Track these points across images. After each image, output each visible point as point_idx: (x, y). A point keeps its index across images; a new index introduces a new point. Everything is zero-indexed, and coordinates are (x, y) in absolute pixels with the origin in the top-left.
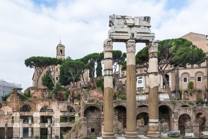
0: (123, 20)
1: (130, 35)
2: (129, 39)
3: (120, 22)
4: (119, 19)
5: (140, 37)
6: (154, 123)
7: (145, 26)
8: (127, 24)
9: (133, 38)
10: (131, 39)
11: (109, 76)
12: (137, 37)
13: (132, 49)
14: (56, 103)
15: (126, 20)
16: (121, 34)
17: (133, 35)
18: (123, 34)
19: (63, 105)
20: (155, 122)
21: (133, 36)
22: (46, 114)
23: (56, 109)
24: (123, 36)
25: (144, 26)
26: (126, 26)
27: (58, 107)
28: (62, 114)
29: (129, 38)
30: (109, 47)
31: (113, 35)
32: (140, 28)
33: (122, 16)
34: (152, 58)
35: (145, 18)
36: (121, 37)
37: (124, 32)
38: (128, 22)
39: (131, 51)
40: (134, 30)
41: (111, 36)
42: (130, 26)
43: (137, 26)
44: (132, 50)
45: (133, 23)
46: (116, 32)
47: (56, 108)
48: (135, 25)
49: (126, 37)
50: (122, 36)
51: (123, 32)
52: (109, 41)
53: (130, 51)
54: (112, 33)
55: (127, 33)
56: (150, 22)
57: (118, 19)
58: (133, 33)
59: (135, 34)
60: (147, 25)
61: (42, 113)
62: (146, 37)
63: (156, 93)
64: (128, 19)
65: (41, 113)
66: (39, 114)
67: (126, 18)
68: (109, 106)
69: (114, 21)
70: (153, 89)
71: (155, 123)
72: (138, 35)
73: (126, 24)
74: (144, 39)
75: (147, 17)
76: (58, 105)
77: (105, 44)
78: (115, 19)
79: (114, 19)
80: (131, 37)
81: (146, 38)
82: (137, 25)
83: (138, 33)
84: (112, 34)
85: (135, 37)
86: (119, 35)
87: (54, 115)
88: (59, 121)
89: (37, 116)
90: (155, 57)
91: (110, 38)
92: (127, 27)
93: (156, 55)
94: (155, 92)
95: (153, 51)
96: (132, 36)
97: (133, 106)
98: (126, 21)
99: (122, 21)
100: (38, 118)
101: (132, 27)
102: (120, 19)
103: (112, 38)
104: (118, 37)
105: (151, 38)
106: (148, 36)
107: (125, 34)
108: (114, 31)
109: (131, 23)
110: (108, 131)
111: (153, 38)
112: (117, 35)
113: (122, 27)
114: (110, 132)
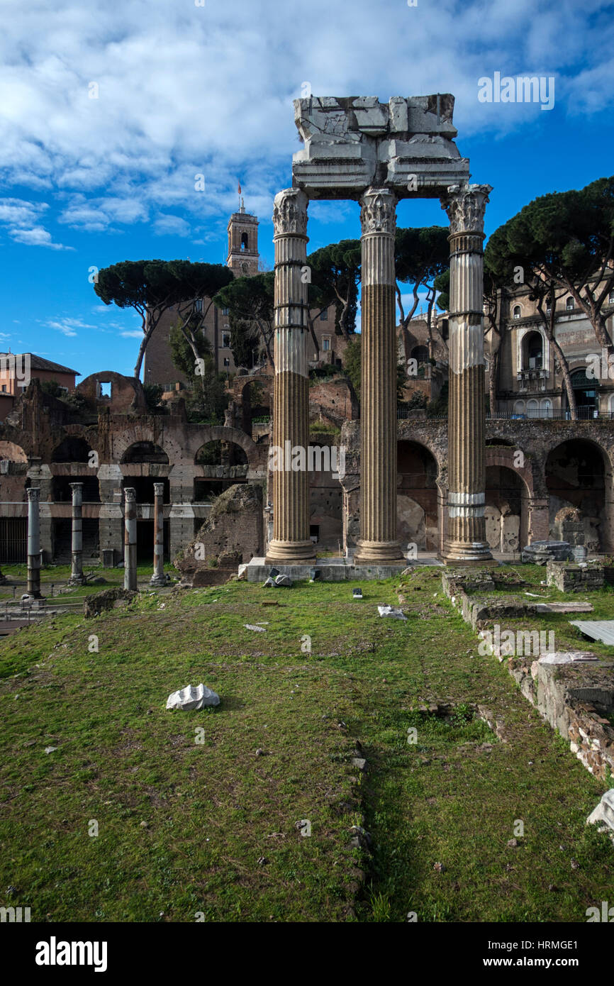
0: (343, 113)
1: (369, 168)
2: (366, 188)
3: (334, 123)
4: (328, 112)
5: (410, 177)
6: (463, 509)
7: (432, 134)
8: (362, 127)
9: (386, 181)
10: (374, 185)
11: (289, 331)
12: (400, 177)
14: (179, 432)
15: (356, 112)
16: (336, 169)
17: (383, 168)
18: (344, 169)
19: (202, 437)
21: (384, 176)
22: (144, 470)
23: (180, 454)
24: (345, 174)
25: (426, 133)
26: (355, 137)
27: (187, 444)
28: (199, 472)
29: (368, 184)
31: (305, 175)
32: (413, 140)
33: (337, 100)
34: (459, 255)
35: (433, 99)
36: (336, 178)
37: (347, 162)
38: (363, 119)
39: (375, 232)
41: (299, 179)
42: (375, 135)
43: (398, 135)
45: (384, 124)
46: (318, 162)
47: (178, 448)
48: (391, 131)
49: (357, 181)
50: (340, 174)
51: (341, 162)
52: (289, 197)
53: (370, 233)
54: (302, 165)
55: (357, 162)
56: (451, 116)
57: (324, 112)
58: (384, 161)
59: (393, 166)
60: (439, 129)
61: (131, 466)
62: (433, 174)
64: (363, 109)
65: (124, 465)
66: (119, 470)
67: (355, 104)
69: (310, 118)
70: (461, 375)
71: (467, 509)
72: (401, 170)
73: (355, 128)
74: (428, 183)
75: (438, 98)
76: (187, 438)
78: (313, 112)
80: (377, 178)
81: (435, 178)
82: (398, 129)
83: (403, 161)
84: (301, 170)
85: (390, 178)
86: (329, 174)
87: (171, 474)
88: (191, 498)
89: (114, 479)
90: (471, 253)
91: (294, 184)
92: (361, 141)
93: (475, 245)
94: (467, 387)
95: (461, 230)
96: (377, 173)
98: (355, 116)
99: (343, 118)
100: (116, 486)
101: (380, 141)
102: (333, 109)
103: (301, 185)
104: (326, 178)
105: (453, 178)
106: (441, 172)
107: (352, 169)
108: (308, 159)
109: (376, 124)
110: (285, 536)
111: (461, 178)
112: (322, 174)
113: (340, 143)
114: (295, 541)
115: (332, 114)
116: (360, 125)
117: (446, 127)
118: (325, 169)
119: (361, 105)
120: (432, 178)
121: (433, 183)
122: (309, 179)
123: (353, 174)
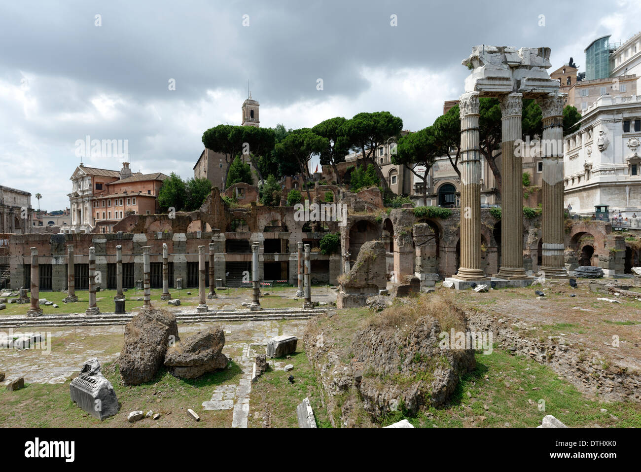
0: (500, 54)
1: (512, 83)
2: (510, 92)
3: (495, 59)
4: (492, 53)
5: (532, 88)
6: (556, 252)
7: (541, 67)
8: (509, 62)
9: (519, 89)
10: (514, 91)
11: (475, 163)
12: (527, 87)
13: (517, 110)
15: (506, 54)
16: (497, 82)
17: (518, 83)
18: (501, 82)
20: (559, 248)
21: (519, 86)
22: (275, 235)
24: (501, 85)
25: (538, 67)
26: (506, 67)
29: (511, 90)
30: (475, 106)
31: (483, 84)
32: (532, 69)
33: (497, 48)
34: (552, 127)
35: (541, 50)
36: (497, 87)
37: (504, 79)
38: (509, 58)
39: (515, 114)
40: (521, 74)
41: (480, 87)
42: (514, 66)
43: (525, 67)
44: (517, 113)
45: (519, 61)
46: (489, 78)
48: (522, 64)
49: (506, 89)
50: (499, 85)
51: (500, 79)
52: (475, 95)
53: (512, 115)
54: (481, 80)
55: (508, 79)
56: (549, 58)
57: (490, 53)
58: (519, 79)
59: (524, 81)
60: (543, 65)
62: (543, 87)
63: (560, 194)
64: (510, 53)
65: (265, 233)
66: (262, 235)
67: (506, 50)
68: (476, 220)
69: (483, 56)
70: (555, 186)
71: (559, 252)
72: (527, 84)
73: (506, 62)
74: (540, 91)
75: (543, 49)
77: (466, 102)
78: (486, 53)
79: (484, 54)
80: (515, 88)
81: (543, 89)
82: (526, 64)
83: (529, 80)
84: (481, 82)
85: (522, 87)
86: (494, 85)
89: (259, 240)
90: (559, 126)
91: (476, 89)
92: (508, 69)
93: (561, 123)
94: (559, 191)
95: (554, 115)
96: (516, 85)
97: (519, 220)
98: (505, 56)
99: (499, 57)
101: (515, 69)
102: (495, 52)
103: (481, 90)
104: (492, 87)
105: (552, 89)
106: (546, 86)
107: (505, 82)
108: (483, 77)
109: (516, 61)
110: (473, 266)
111: (555, 89)
112: (491, 85)
113: (499, 69)
114: (476, 268)
115: (494, 55)
116: (508, 60)
117: (547, 65)
118: (492, 82)
119: (508, 51)
120: (542, 89)
121: (542, 91)
122: (484, 87)
123: (505, 85)
